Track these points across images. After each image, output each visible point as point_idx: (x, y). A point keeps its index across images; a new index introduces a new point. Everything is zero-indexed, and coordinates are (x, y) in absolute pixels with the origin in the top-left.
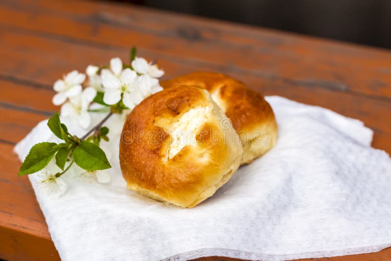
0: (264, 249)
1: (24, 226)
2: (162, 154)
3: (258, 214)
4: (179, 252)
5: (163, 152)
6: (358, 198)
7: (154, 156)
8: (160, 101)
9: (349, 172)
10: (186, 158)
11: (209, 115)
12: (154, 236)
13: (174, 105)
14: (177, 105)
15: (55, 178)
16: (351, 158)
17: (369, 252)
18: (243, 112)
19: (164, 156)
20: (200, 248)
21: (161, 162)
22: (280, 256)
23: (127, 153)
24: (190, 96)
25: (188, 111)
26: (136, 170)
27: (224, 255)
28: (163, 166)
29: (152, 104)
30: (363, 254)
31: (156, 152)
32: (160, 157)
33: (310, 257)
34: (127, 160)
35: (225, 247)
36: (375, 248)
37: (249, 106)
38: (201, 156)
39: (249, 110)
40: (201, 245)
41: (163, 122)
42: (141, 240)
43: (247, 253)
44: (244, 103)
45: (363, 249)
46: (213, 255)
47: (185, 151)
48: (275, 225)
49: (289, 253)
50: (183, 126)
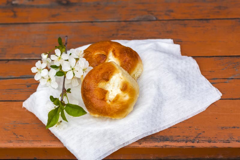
0: (160, 125)
1: (48, 145)
2: (106, 100)
3: (153, 110)
4: (128, 140)
5: (107, 98)
6: (189, 87)
7: (103, 101)
8: (97, 75)
9: (181, 75)
10: (119, 100)
11: (122, 77)
12: (114, 135)
13: (106, 77)
14: (107, 77)
15: (60, 122)
16: (179, 67)
17: (202, 111)
18: (129, 63)
19: (107, 100)
20: (137, 136)
21: (107, 103)
22: (167, 126)
23: (90, 103)
24: (111, 71)
25: (112, 77)
26: (96, 109)
27: (147, 135)
28: (109, 105)
29: (93, 77)
30: (200, 113)
31: (104, 99)
32: (106, 101)
33: (179, 122)
34: (90, 105)
35: (146, 132)
36: (204, 109)
37: (130, 59)
38: (125, 96)
39: (130, 60)
40: (137, 134)
41: (102, 85)
42: (108, 139)
43: (155, 130)
44: (127, 58)
45: (199, 111)
46: (143, 137)
47: (118, 97)
48: (160, 112)
49: (170, 123)
50: (112, 85)
